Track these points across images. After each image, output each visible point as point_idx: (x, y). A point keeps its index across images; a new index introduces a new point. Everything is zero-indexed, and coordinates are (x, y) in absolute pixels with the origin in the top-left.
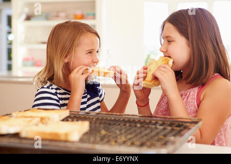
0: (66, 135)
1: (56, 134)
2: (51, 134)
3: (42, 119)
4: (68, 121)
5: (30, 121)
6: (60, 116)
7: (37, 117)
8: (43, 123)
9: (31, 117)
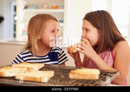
0: (41, 78)
1: (35, 78)
2: (32, 78)
3: (28, 69)
4: (43, 70)
5: (22, 70)
6: (38, 67)
7: (26, 67)
8: (29, 71)
9: (23, 67)
